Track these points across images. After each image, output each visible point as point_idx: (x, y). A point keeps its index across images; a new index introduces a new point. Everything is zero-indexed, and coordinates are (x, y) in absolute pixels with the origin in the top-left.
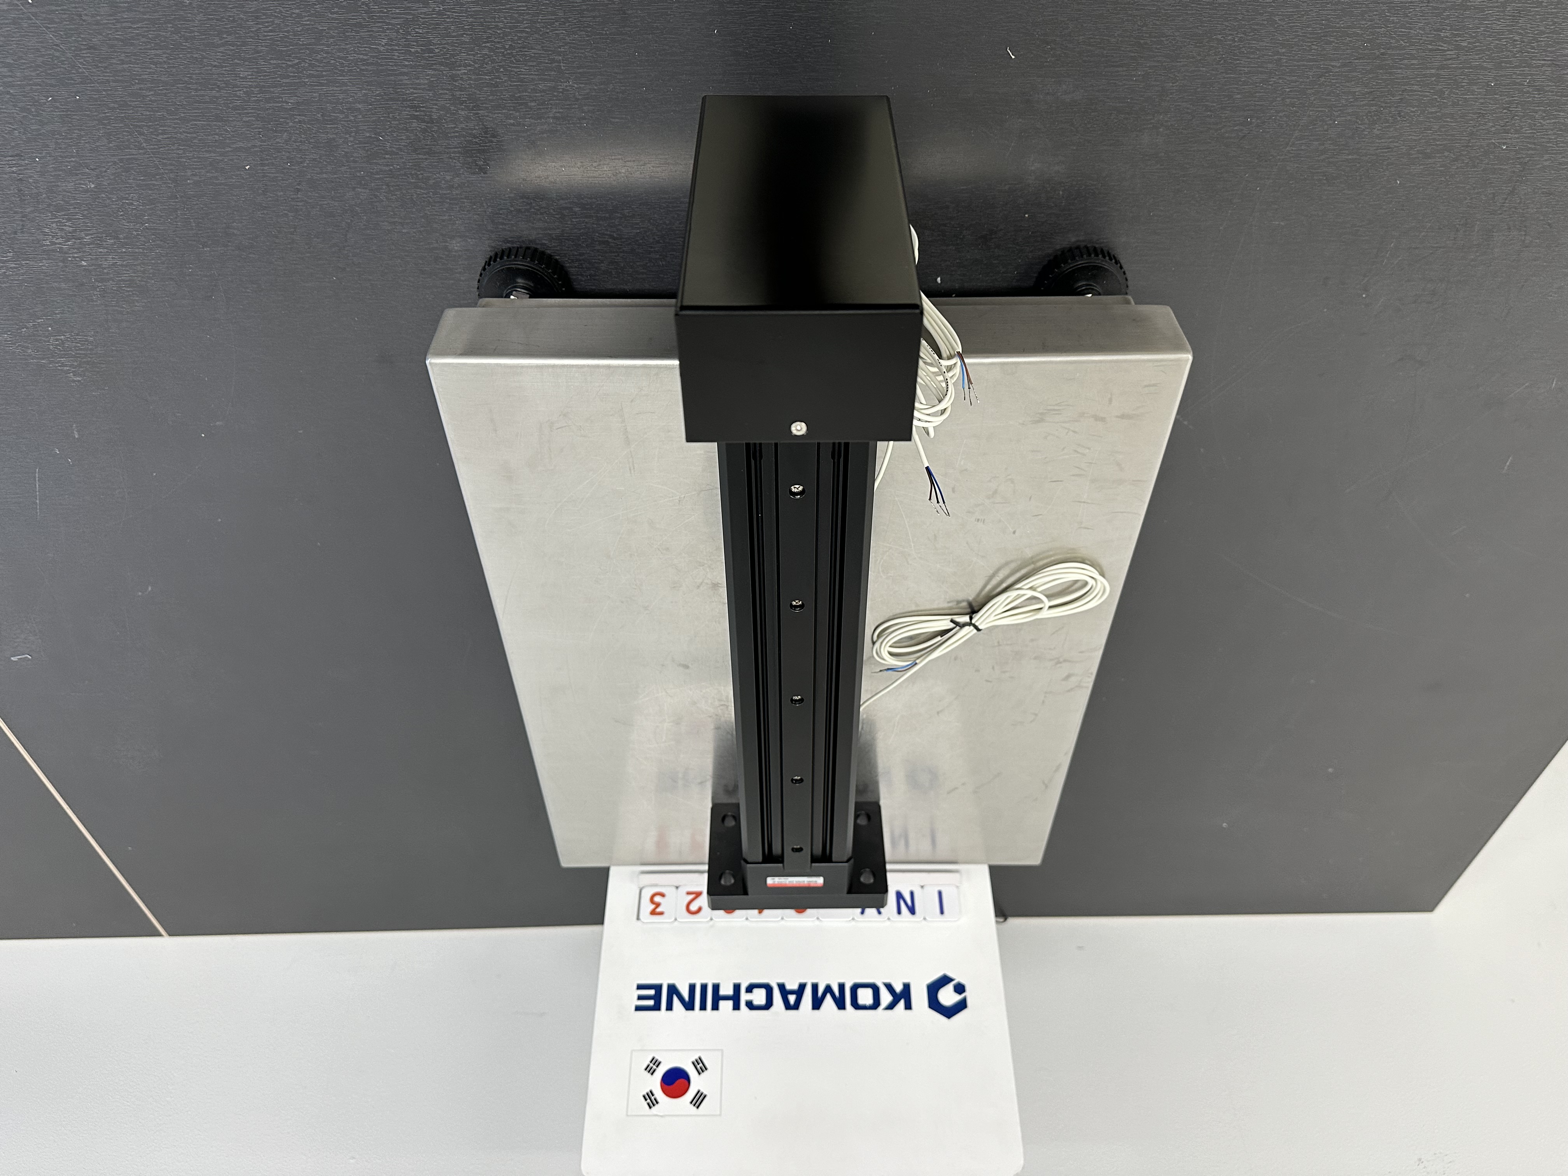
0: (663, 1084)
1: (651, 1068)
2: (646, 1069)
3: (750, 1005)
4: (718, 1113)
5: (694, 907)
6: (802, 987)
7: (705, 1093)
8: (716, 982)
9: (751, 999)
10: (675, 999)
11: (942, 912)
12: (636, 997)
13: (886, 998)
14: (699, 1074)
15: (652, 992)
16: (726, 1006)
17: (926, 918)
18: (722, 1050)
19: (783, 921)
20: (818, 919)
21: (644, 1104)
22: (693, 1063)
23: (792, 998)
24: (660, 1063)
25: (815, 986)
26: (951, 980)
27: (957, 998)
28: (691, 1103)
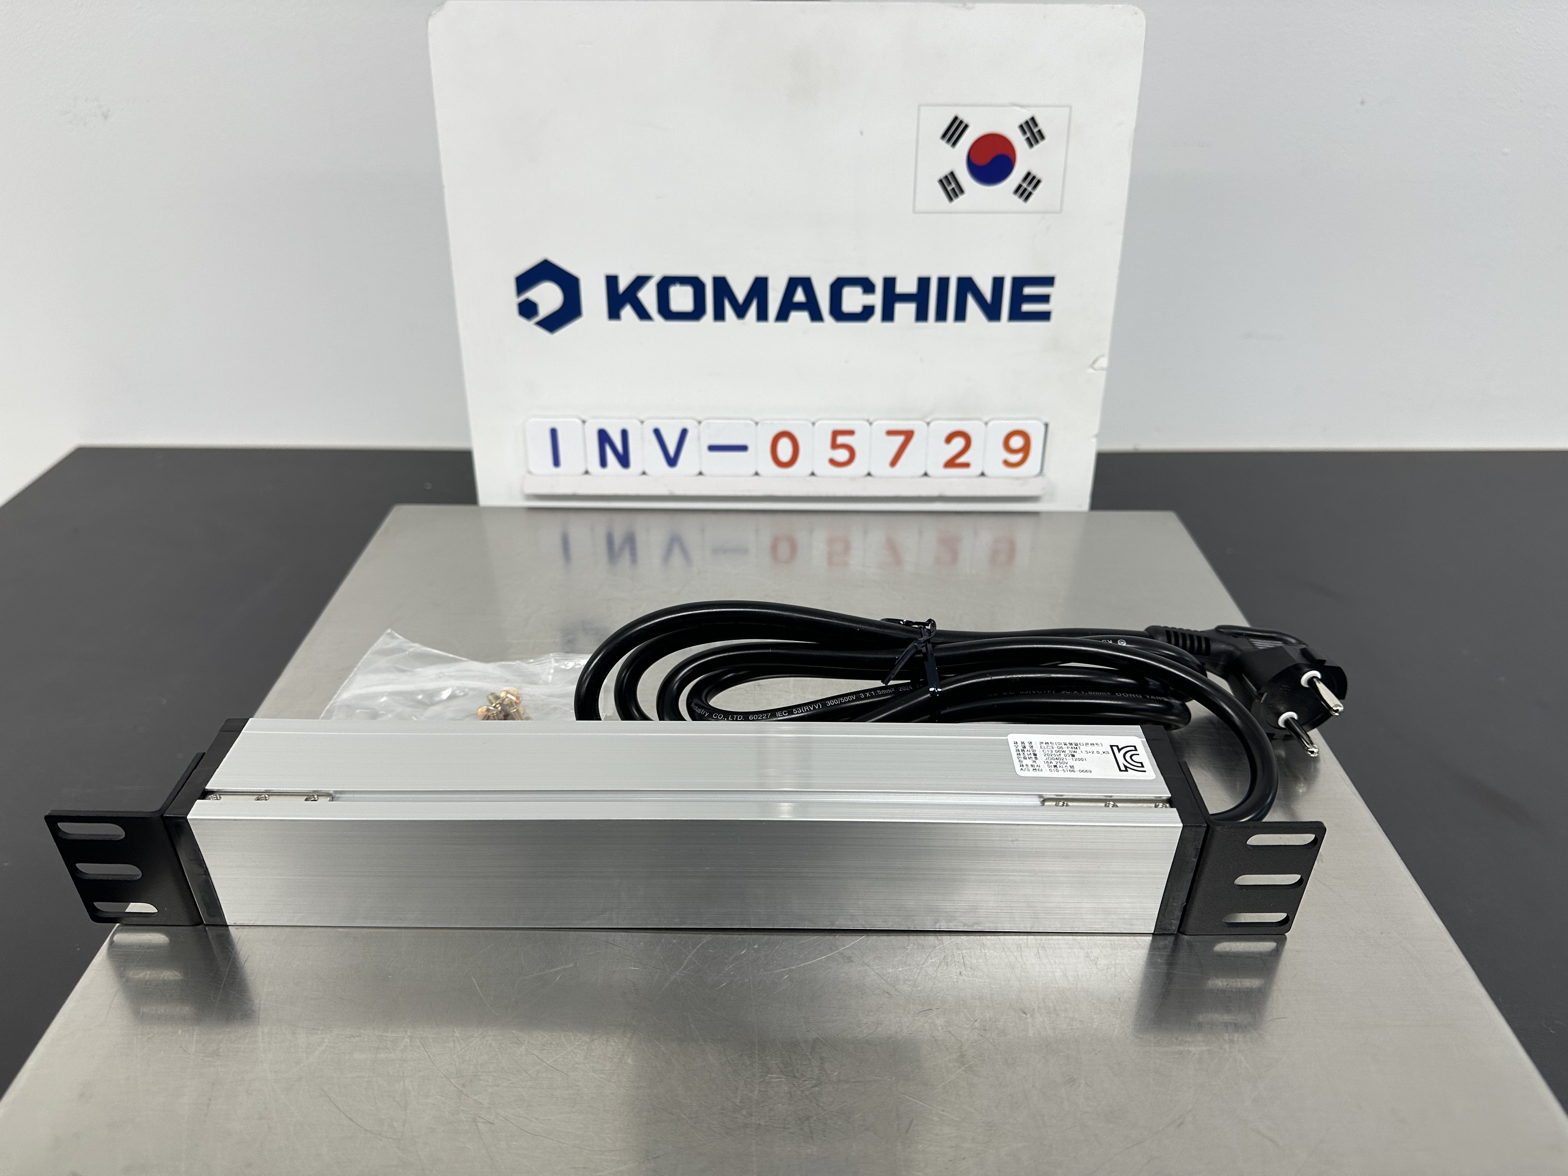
0: (1011, 157)
1: (1029, 184)
2: (1039, 182)
3: (867, 286)
4: (922, 108)
5: (958, 443)
6: (783, 316)
7: (943, 143)
8: (921, 324)
9: (866, 296)
10: (988, 295)
11: (554, 433)
12: (1052, 299)
13: (648, 296)
14: (952, 174)
15: (1026, 307)
16: (906, 285)
17: (580, 423)
18: (914, 212)
19: (813, 420)
20: (757, 423)
21: (1042, 125)
22: (962, 191)
23: (800, 296)
24: (1016, 191)
25: (762, 315)
26: (541, 324)
27: (533, 294)
28: (966, 126)
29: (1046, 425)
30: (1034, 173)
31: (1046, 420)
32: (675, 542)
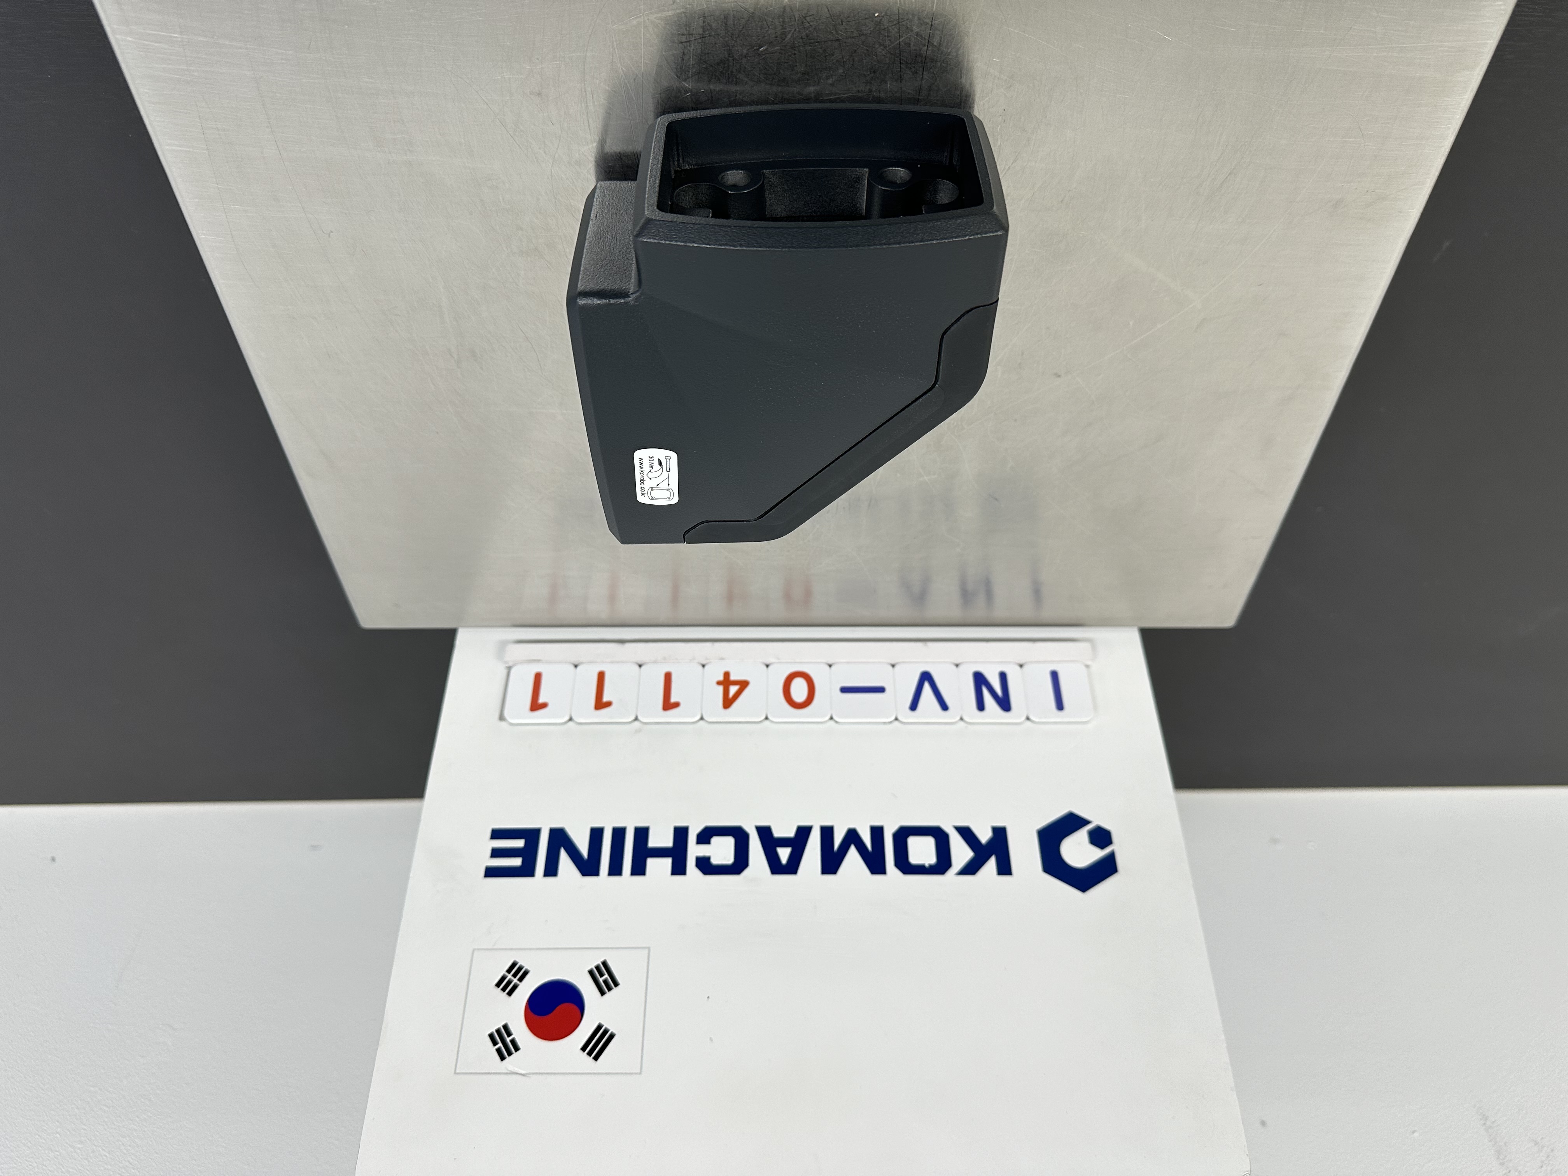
0: (529, 1010)
1: (509, 982)
2: (498, 985)
3: (705, 866)
4: (637, 1070)
6: (804, 832)
7: (612, 1030)
8: (642, 824)
9: (707, 854)
10: (564, 858)
11: (1060, 706)
12: (489, 853)
13: (961, 852)
14: (603, 993)
15: (520, 843)
16: (659, 867)
17: (1031, 717)
18: (649, 949)
19: (767, 722)
20: (831, 718)
21: (490, 1051)
22: (591, 972)
23: (784, 854)
24: (527, 973)
25: (827, 833)
26: (1083, 822)
27: (1095, 854)
28: (583, 1049)
29: (502, 718)
30: (504, 995)
32: (920, 597)
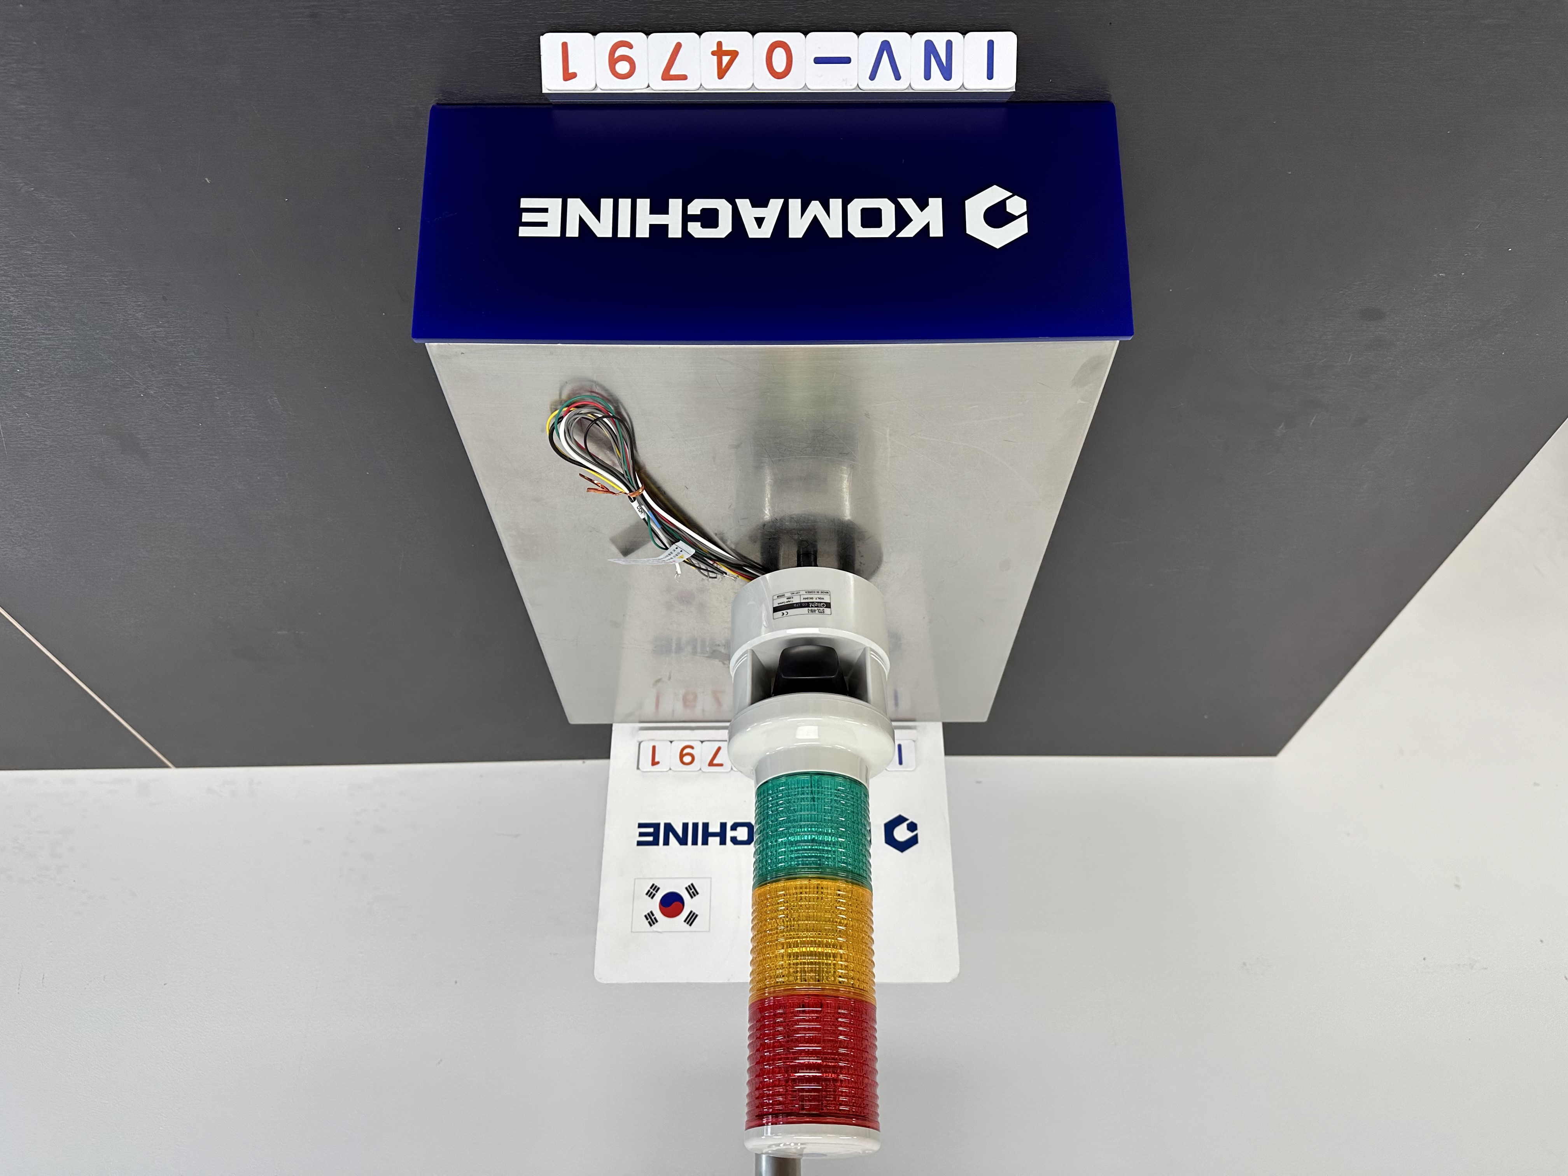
0: (661, 905)
1: (652, 892)
2: (647, 894)
4: (708, 930)
7: (697, 913)
8: (705, 821)
9: (735, 835)
11: (901, 762)
14: (692, 897)
15: (651, 830)
16: (714, 841)
18: (711, 878)
21: (647, 922)
22: (686, 888)
24: (659, 889)
26: (906, 820)
27: (909, 835)
28: (685, 921)
29: (638, 768)
30: (650, 898)
31: (638, 771)
